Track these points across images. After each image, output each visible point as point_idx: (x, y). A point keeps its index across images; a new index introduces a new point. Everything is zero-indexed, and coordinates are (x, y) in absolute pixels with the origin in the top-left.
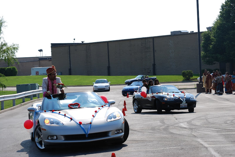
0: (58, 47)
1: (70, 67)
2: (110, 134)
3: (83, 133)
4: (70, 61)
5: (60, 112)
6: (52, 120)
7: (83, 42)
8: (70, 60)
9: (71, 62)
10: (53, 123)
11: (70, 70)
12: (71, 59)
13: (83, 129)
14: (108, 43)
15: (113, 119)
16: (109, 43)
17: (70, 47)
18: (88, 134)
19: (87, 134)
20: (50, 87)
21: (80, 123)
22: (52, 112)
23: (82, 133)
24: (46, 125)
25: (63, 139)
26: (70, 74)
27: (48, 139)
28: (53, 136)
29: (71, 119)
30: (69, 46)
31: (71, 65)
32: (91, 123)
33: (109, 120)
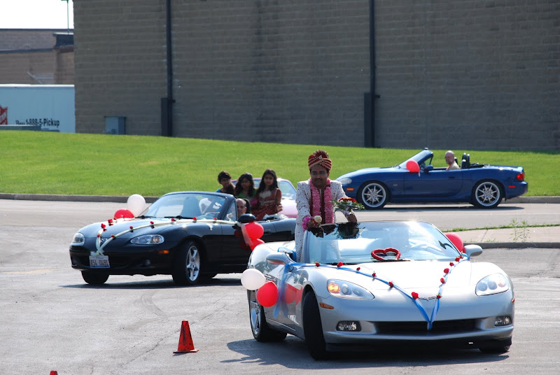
1: (170, 90)
2: (483, 325)
3: (421, 319)
4: (170, 57)
5: (358, 269)
6: (345, 285)
9: (175, 60)
10: (348, 292)
11: (168, 104)
12: (174, 46)
13: (421, 309)
15: (489, 291)
18: (433, 321)
19: (430, 322)
20: (317, 205)
21: (415, 296)
22: (336, 266)
23: (419, 318)
24: (331, 296)
25: (374, 331)
27: (338, 329)
28: (349, 323)
29: (391, 285)
31: (176, 81)
32: (439, 297)
33: (480, 293)
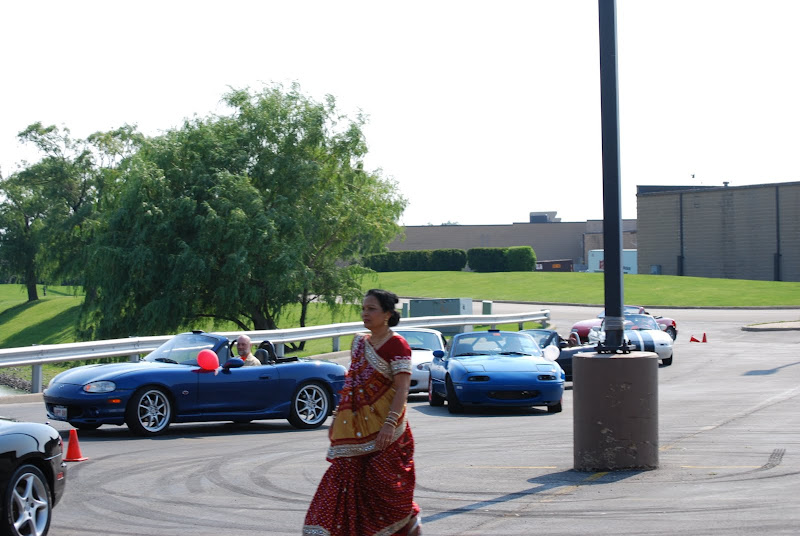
0: (652, 195)
1: (682, 252)
4: (681, 236)
7: (726, 183)
8: (681, 232)
9: (684, 237)
11: (681, 259)
14: (777, 188)
16: (780, 189)
17: (684, 196)
26: (681, 272)
30: (681, 194)
31: (684, 247)
